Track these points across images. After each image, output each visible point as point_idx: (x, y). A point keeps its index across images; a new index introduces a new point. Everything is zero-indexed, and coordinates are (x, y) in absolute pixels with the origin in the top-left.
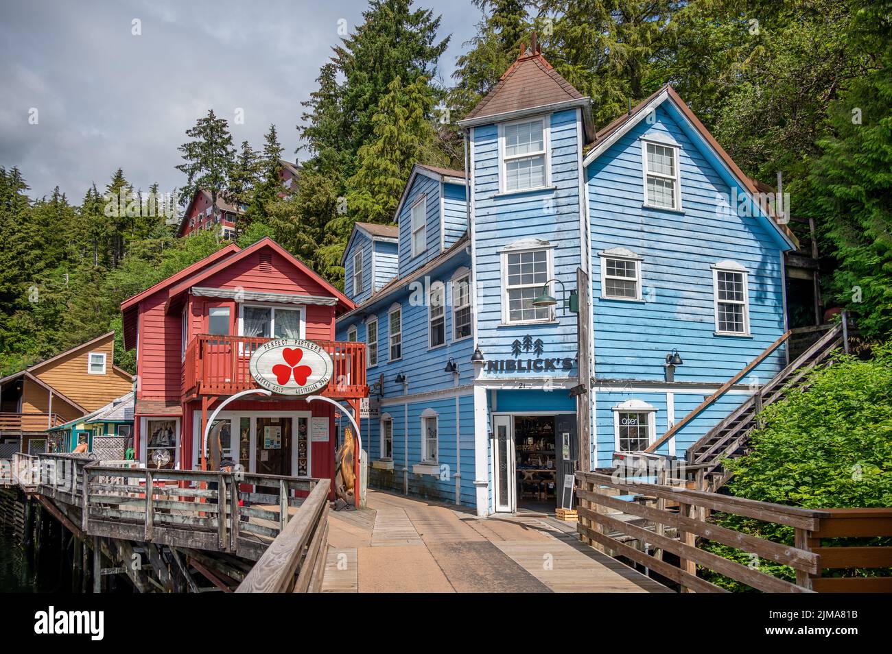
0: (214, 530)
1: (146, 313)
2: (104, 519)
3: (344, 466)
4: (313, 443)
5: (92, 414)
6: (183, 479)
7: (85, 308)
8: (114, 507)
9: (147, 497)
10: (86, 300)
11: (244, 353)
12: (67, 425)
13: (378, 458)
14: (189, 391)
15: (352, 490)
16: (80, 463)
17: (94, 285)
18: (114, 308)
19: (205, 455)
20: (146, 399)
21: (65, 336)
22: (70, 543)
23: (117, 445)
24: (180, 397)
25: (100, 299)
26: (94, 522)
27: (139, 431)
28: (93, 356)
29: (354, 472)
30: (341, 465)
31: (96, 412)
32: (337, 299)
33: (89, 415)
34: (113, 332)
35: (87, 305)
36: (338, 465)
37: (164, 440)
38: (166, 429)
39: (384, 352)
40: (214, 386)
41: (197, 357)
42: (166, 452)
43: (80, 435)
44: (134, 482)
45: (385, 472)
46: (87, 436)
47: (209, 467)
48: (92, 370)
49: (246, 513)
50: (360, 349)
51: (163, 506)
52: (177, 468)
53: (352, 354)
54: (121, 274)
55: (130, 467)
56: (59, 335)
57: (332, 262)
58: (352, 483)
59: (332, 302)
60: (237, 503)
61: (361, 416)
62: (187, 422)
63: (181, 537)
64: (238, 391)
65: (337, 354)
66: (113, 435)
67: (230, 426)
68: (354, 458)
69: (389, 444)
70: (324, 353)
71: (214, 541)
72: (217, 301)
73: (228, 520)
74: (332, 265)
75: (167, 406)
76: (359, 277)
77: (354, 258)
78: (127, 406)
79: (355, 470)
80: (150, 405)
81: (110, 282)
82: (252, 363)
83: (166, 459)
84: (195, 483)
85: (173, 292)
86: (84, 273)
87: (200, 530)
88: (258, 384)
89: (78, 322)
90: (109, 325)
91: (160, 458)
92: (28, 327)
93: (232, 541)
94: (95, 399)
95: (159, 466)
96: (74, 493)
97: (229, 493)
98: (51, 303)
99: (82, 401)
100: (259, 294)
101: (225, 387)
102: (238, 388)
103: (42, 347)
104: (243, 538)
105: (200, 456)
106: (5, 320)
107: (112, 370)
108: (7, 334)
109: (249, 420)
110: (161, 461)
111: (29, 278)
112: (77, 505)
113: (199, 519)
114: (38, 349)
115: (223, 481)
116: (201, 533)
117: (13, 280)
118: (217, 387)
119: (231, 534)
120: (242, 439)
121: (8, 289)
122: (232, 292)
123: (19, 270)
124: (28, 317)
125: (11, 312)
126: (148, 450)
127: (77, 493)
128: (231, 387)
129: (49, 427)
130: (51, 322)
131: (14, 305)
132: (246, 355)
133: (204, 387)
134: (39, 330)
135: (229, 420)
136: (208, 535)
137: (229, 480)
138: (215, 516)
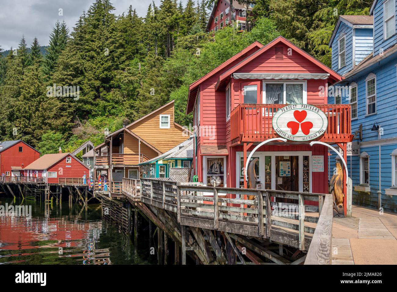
0: (256, 225)
1: (204, 91)
2: (189, 216)
3: (336, 188)
4: (314, 173)
5: (166, 154)
6: (231, 193)
7: (151, 85)
9: (215, 204)
10: (152, 80)
11: (269, 114)
12: (152, 160)
13: (358, 184)
14: (233, 139)
15: (341, 204)
16: (167, 184)
18: (169, 84)
19: (246, 179)
20: (206, 145)
22: (155, 233)
23: (184, 174)
24: (226, 143)
26: (184, 218)
27: (202, 164)
28: (162, 117)
29: (343, 192)
30: (334, 188)
32: (329, 75)
33: (164, 155)
34: (173, 101)
35: (153, 82)
37: (216, 170)
38: (218, 163)
39: (362, 109)
40: (251, 136)
41: (239, 118)
42: (218, 178)
43: (161, 167)
45: (363, 194)
47: (248, 187)
48: (162, 126)
50: (346, 109)
51: (224, 209)
52: (225, 186)
53: (341, 112)
54: (173, 61)
56: (137, 103)
57: (319, 42)
58: (341, 199)
59: (325, 77)
60: (270, 209)
61: (348, 155)
62: (232, 159)
64: (265, 139)
65: (331, 113)
66: (180, 167)
69: (366, 175)
70: (321, 112)
71: (256, 231)
73: (265, 219)
74: (320, 44)
75: (219, 149)
76: (342, 55)
77: (339, 41)
78: (188, 149)
79: (344, 191)
80: (208, 149)
82: (274, 121)
83: (219, 182)
85: (222, 77)
87: (247, 224)
88: (278, 135)
89: (147, 95)
91: (215, 182)
92: (118, 99)
93: (267, 231)
94: (165, 144)
95: (215, 186)
96: (164, 202)
97: (264, 202)
98: (131, 82)
99: (157, 146)
100: (276, 75)
101: (257, 137)
102: (265, 137)
103: (127, 112)
104: (274, 230)
105: (242, 180)
106: (105, 95)
107: (173, 125)
108: (107, 104)
109: (270, 157)
110: (216, 183)
111: (117, 68)
112: (166, 209)
113: (246, 217)
114: (125, 113)
115: (261, 195)
116: (248, 226)
117: (109, 69)
118: (253, 137)
119: (266, 227)
120: (266, 170)
121: (106, 75)
122: (258, 75)
123: (112, 62)
124: (118, 93)
125: (108, 90)
126: (208, 176)
127: (166, 202)
128: (261, 137)
129: (139, 163)
130: (132, 95)
131: (110, 85)
132: (270, 115)
133: (245, 137)
134: (125, 101)
135: (258, 158)
136: (252, 227)
137: (265, 195)
138: (256, 216)
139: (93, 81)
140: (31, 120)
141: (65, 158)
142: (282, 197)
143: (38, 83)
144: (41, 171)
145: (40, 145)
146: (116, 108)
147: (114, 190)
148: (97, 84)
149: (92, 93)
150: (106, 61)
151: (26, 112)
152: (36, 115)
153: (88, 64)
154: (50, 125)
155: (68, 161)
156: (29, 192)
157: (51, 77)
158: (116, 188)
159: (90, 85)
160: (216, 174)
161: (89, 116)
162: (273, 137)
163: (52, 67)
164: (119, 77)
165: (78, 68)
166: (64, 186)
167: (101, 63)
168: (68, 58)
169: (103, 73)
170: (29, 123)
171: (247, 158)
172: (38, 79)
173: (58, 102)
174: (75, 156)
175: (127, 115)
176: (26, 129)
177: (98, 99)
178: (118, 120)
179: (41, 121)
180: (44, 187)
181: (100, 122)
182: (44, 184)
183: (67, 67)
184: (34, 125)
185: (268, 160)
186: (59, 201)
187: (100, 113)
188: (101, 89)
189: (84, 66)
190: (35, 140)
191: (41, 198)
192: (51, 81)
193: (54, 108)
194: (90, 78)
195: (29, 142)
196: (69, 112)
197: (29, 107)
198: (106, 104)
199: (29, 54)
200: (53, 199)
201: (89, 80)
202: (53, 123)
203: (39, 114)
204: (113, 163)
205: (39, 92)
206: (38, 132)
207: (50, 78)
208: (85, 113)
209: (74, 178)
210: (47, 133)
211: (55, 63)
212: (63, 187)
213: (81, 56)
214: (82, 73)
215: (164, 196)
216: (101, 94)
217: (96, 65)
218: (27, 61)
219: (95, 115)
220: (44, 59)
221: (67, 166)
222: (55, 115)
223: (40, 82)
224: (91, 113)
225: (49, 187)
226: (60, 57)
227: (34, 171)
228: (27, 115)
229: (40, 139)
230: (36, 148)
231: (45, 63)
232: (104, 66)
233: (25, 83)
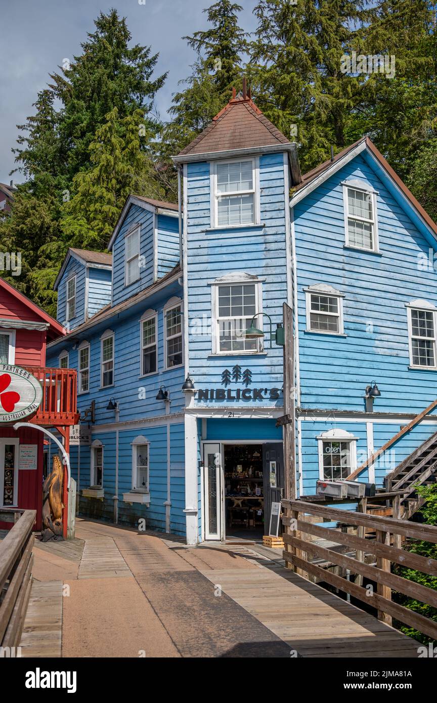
3: (51, 495)
4: (21, 472)
13: (88, 486)
15: (59, 520)
29: (62, 501)
30: (49, 495)
32: (48, 325)
36: (46, 495)
39: (96, 379)
45: (94, 500)
50: (71, 376)
53: (63, 380)
57: (45, 286)
58: (60, 512)
59: (43, 327)
61: (71, 444)
65: (47, 380)
68: (63, 486)
69: (99, 472)
70: (33, 379)
74: (45, 289)
76: (72, 302)
77: (67, 283)
79: (63, 499)
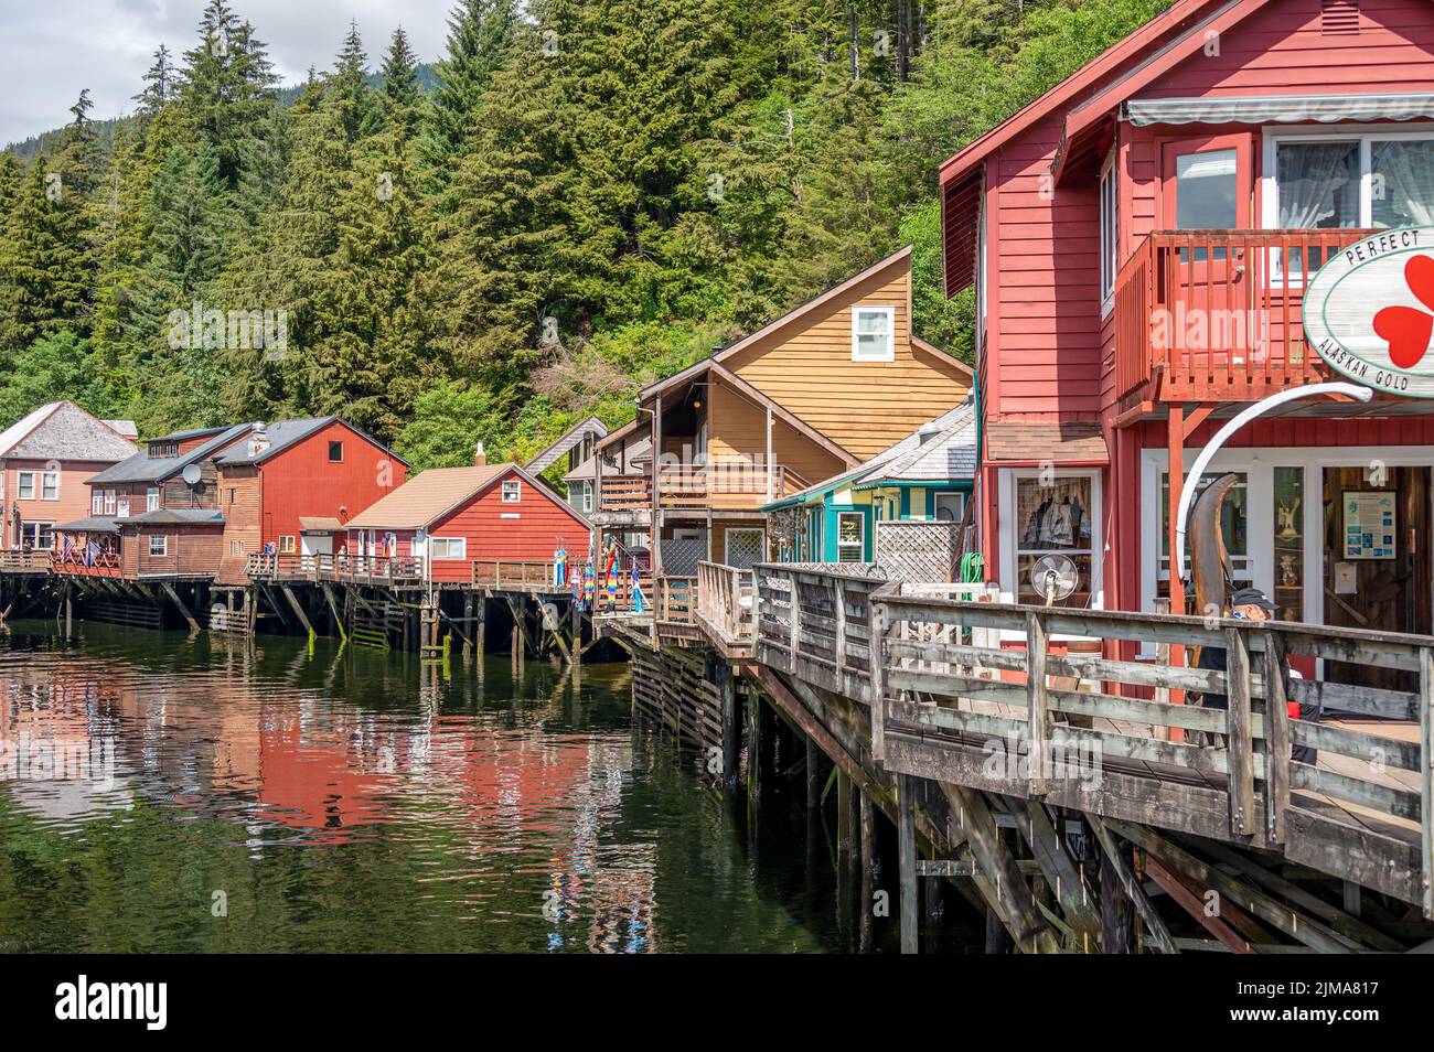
0: (1218, 784)
1: (1003, 188)
2: (921, 733)
5: (867, 466)
6: (1117, 635)
7: (833, 195)
8: (946, 702)
9: (1030, 680)
10: (837, 172)
11: (1286, 281)
12: (813, 493)
14: (1127, 394)
16: (853, 588)
17: (853, 132)
18: (903, 187)
19: (1182, 572)
20: (1011, 420)
21: (792, 268)
22: (828, 787)
23: (934, 545)
24: (1099, 413)
25: (869, 167)
26: (900, 739)
27: (994, 505)
28: (862, 316)
31: (876, 461)
33: (861, 468)
34: (908, 250)
35: (840, 184)
37: (1059, 531)
41: (1151, 296)
42: (1067, 564)
43: (846, 518)
44: (987, 638)
46: (860, 519)
47: (1192, 606)
48: (861, 351)
49: (1311, 738)
51: (1073, 707)
52: (1098, 605)
55: (975, 599)
56: (778, 268)
60: (1283, 712)
62: (1121, 481)
63: (1124, 792)
64: (1269, 390)
66: (922, 519)
67: (1243, 491)
71: (1219, 812)
72: (1197, 134)
73: (1258, 757)
75: (1065, 438)
78: (955, 442)
80: (1022, 437)
81: (892, 120)
82: (1312, 306)
83: (1068, 583)
84: (1151, 648)
85: (1076, 122)
86: (828, 103)
87: (1177, 778)
88: (1330, 369)
89: (818, 232)
90: (894, 232)
91: (1050, 580)
92: (707, 252)
93: (1272, 817)
94: (872, 427)
95: (1050, 599)
96: (840, 663)
97: (1257, 680)
98: (754, 187)
99: (839, 434)
100: (1323, 103)
101: (1230, 380)
102: (1268, 380)
103: (740, 302)
104: (1302, 811)
105: (1165, 576)
106: (657, 238)
107: (909, 349)
108: (662, 274)
109: (1298, 473)
110: (1056, 587)
111: (704, 131)
112: (847, 694)
113: (1174, 748)
114: (731, 307)
115: (1241, 644)
116: (1181, 787)
117: (670, 138)
118: (1211, 380)
119: (1266, 795)
120: (1278, 529)
121: (661, 162)
122: (1242, 105)
123: (682, 111)
124: (707, 228)
125: (668, 218)
126: (1020, 557)
127: (847, 664)
128: (1249, 380)
129: (769, 500)
130: (758, 236)
131: (675, 201)
132: (1292, 285)
133: (1173, 380)
134: (732, 260)
135: (1242, 477)
136: (1199, 794)
137: (1258, 645)
138: (1220, 742)
139: (610, 187)
140: (377, 340)
141: (496, 484)
142: (1342, 657)
143: (402, 197)
144: (406, 535)
145: (406, 435)
146: (699, 287)
147: (666, 609)
148: (626, 197)
149: (608, 232)
150: (661, 108)
151: (359, 310)
152: (397, 320)
153: (591, 121)
154: (447, 358)
155: (507, 495)
156: (364, 613)
157: (453, 175)
158: (676, 604)
159: (597, 203)
160: (1057, 547)
161: (598, 319)
162: (1306, 382)
163: (455, 138)
164: (708, 166)
165: (552, 135)
166: (493, 592)
167: (642, 114)
168: (518, 100)
169: (650, 153)
170: (368, 354)
171: (1186, 476)
172: (405, 184)
173: (477, 270)
174: (539, 477)
175: (739, 314)
176: (359, 373)
177: (626, 257)
178: (705, 334)
179: (413, 344)
180: (419, 596)
181: (635, 344)
182: (415, 582)
183: (510, 133)
184: (386, 359)
185: (1288, 485)
186: (474, 650)
187: (638, 309)
188: (641, 218)
189: (577, 129)
190: (393, 416)
191: (406, 636)
192: (452, 191)
193: (464, 294)
194: (600, 173)
195: (369, 425)
196: (517, 307)
197: (369, 289)
198: (659, 276)
199: (378, 93)
200: (452, 643)
201: (596, 183)
202: (457, 351)
203: (407, 317)
204: (665, 501)
205: (405, 233)
206: (401, 383)
207: (447, 179)
208: (580, 310)
209: (533, 561)
210: (436, 387)
211: (468, 121)
212: (489, 594)
213: (566, 89)
214: (568, 156)
215: (841, 641)
216: (642, 237)
217: (623, 124)
218: (367, 119)
219: (618, 315)
220: (427, 108)
221: (503, 516)
222: (468, 318)
223: (410, 195)
224: (602, 311)
225: (437, 594)
226: (486, 95)
227: (381, 534)
228: (363, 323)
229: (408, 414)
230: (397, 448)
231: (431, 121)
232: (651, 125)
233: (353, 200)
